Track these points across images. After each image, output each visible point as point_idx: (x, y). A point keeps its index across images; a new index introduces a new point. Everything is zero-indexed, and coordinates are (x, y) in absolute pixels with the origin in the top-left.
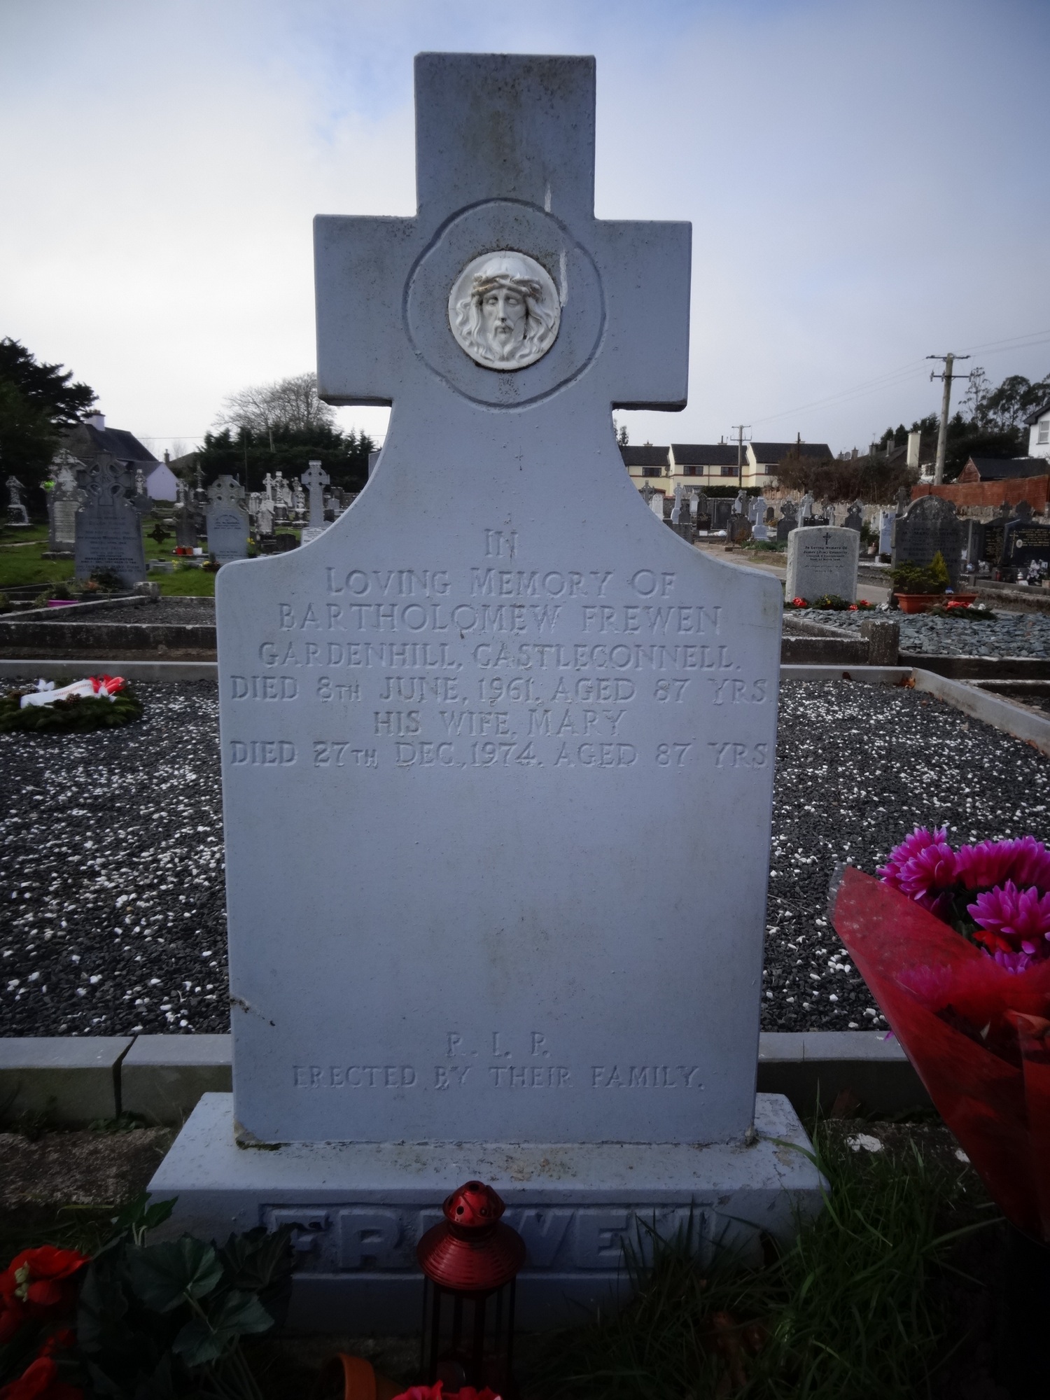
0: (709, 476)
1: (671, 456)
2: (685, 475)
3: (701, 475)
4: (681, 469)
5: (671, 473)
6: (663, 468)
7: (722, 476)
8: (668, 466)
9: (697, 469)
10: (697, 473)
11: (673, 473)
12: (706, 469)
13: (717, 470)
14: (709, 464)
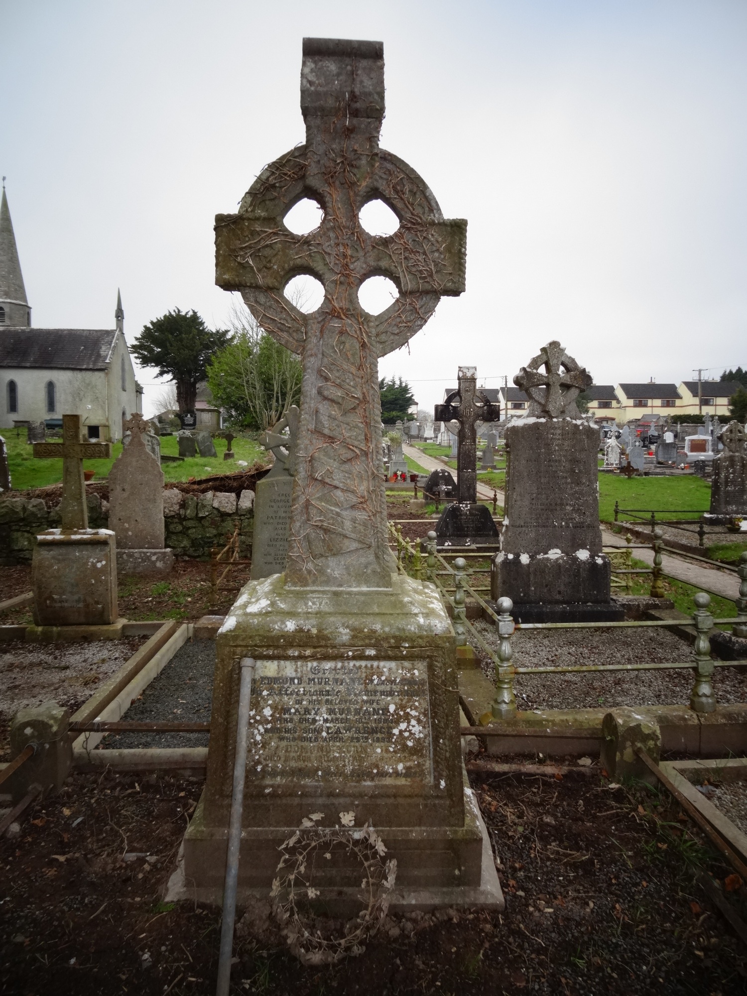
5: (621, 406)
6: (613, 402)
8: (618, 400)
10: (643, 404)
11: (624, 405)
12: (650, 402)
13: (658, 402)
14: (652, 398)
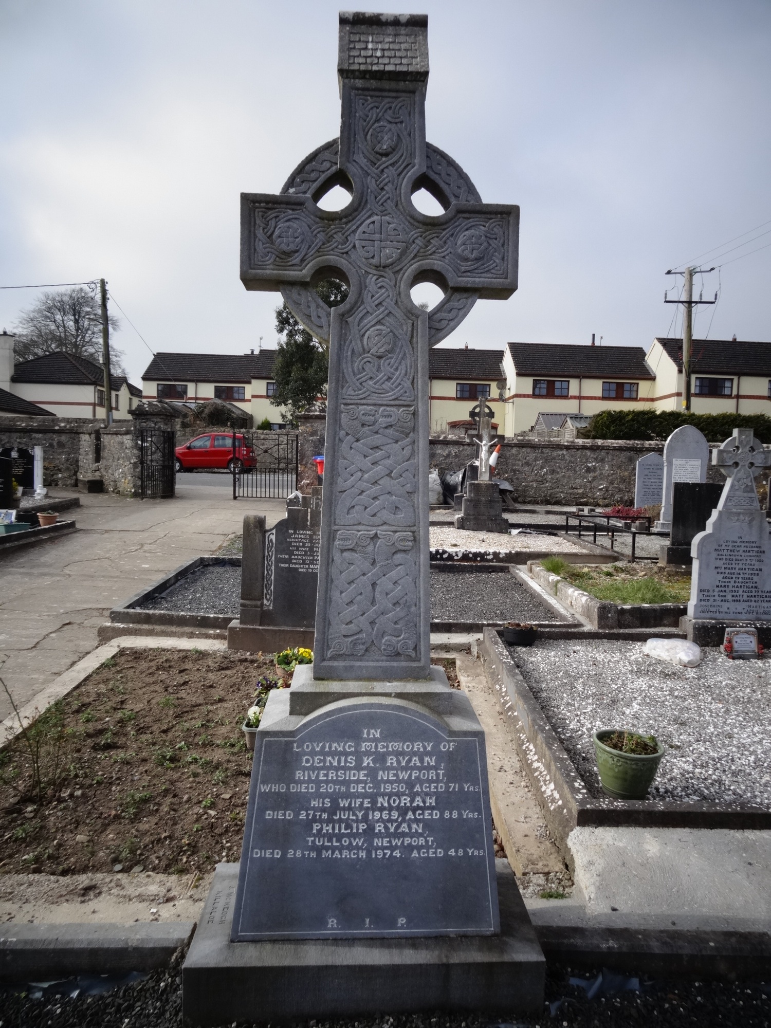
0: (580, 398)
1: (508, 365)
2: (534, 396)
3: (566, 397)
4: (527, 385)
5: (507, 394)
6: (494, 385)
7: (604, 398)
8: (502, 381)
9: (558, 385)
10: (557, 392)
11: (513, 392)
12: (574, 386)
13: (594, 387)
14: (580, 377)
